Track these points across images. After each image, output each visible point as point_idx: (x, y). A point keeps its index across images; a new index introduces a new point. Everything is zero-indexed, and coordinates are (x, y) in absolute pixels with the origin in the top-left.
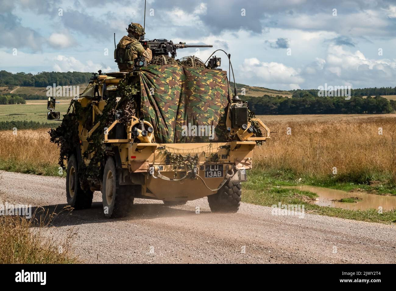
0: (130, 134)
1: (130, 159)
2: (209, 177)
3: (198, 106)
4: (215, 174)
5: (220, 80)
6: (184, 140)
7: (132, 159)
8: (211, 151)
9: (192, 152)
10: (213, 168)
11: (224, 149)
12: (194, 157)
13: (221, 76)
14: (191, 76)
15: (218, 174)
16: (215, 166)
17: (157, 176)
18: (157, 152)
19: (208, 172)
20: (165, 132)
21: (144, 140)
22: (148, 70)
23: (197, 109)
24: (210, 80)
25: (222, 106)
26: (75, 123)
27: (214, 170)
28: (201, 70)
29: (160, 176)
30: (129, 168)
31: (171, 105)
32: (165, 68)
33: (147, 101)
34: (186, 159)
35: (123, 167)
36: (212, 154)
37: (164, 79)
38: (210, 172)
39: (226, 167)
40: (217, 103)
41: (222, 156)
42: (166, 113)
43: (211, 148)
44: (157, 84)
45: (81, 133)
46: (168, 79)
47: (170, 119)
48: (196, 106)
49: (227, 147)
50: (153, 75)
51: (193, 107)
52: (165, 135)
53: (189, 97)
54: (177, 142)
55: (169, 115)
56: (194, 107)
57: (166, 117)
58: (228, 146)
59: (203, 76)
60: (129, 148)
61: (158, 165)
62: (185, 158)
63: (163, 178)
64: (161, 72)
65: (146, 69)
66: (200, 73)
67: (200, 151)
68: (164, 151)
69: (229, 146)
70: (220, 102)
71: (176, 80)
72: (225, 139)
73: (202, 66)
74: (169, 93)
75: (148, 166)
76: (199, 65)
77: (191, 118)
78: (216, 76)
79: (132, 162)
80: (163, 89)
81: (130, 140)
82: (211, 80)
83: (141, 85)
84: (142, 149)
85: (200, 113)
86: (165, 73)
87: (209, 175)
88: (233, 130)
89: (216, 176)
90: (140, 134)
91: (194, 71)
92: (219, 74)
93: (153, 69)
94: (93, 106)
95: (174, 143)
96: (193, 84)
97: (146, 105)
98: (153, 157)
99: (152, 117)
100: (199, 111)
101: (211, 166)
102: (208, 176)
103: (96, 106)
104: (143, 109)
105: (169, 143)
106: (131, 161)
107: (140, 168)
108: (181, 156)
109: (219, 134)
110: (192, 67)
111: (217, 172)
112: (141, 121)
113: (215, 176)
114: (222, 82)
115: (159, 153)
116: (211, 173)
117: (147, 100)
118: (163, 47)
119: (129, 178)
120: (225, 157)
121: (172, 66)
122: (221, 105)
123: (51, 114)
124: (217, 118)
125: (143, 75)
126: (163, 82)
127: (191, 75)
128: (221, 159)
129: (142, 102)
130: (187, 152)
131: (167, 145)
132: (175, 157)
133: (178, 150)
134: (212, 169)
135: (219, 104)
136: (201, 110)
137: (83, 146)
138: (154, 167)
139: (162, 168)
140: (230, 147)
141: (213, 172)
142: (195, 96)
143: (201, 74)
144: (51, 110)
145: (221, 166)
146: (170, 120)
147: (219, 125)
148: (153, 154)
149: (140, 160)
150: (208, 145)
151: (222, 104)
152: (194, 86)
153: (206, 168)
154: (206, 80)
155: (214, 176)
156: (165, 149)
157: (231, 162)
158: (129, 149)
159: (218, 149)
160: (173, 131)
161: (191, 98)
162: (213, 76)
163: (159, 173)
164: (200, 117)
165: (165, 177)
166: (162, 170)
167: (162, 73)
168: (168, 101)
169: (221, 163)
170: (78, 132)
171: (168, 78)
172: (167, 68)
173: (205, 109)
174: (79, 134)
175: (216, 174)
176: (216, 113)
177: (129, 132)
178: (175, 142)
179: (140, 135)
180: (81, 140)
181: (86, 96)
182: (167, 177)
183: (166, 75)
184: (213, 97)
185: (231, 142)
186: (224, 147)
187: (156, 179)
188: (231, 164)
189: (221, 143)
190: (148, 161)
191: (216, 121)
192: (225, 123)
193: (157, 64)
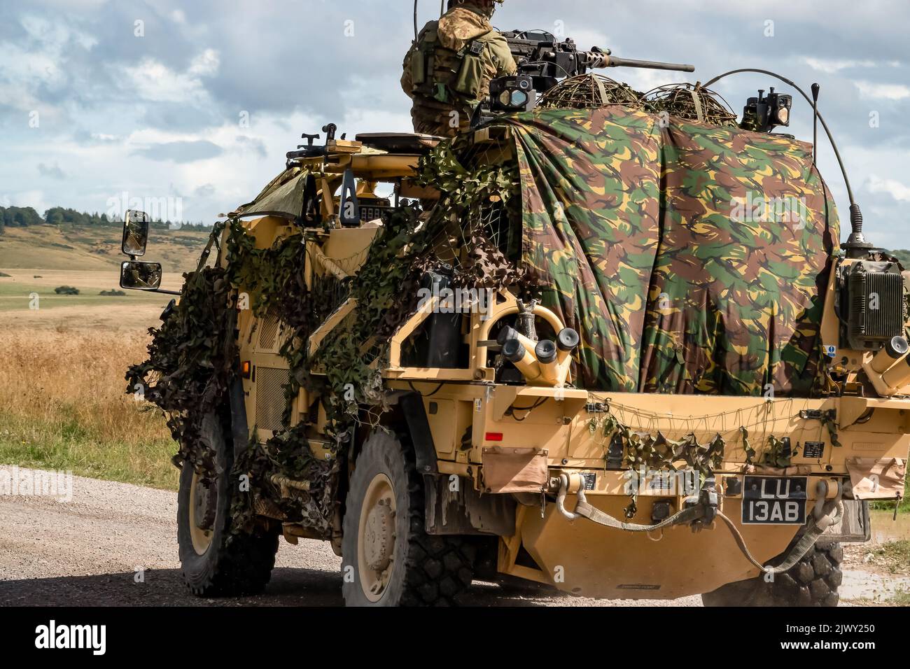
0: (484, 350)
1: (481, 442)
2: (755, 521)
3: (724, 259)
4: (777, 513)
5: (796, 174)
6: (671, 380)
7: (489, 444)
8: (769, 429)
9: (702, 427)
10: (771, 488)
11: (814, 423)
12: (707, 447)
13: (797, 158)
14: (694, 152)
15: (788, 511)
16: (779, 482)
17: (575, 512)
18: (579, 422)
19: (752, 503)
20: (613, 348)
21: (540, 372)
22: (545, 123)
23: (723, 269)
24: (764, 169)
25: (807, 266)
26: (227, 301)
27: (772, 497)
28: (728, 134)
29: (586, 509)
30: (475, 475)
31: (631, 251)
32: (606, 118)
33: (546, 232)
34: (680, 450)
35: (441, 471)
36: (771, 439)
37: (603, 156)
38: (758, 504)
39: (818, 489)
40: (791, 253)
41: (806, 447)
42: (610, 281)
43: (770, 417)
44: (580, 175)
45: (247, 337)
46: (616, 155)
47: (626, 301)
48: (717, 260)
49: (825, 416)
50: (564, 143)
51: (706, 261)
52: (610, 359)
53: (691, 224)
54: (648, 389)
55: (623, 288)
56: (710, 262)
57: (613, 296)
58: (827, 414)
59: (738, 155)
60: (477, 400)
61: (579, 470)
62: (677, 447)
63: (595, 519)
64: (591, 133)
65: (538, 118)
66: (726, 141)
67: (731, 425)
68: (605, 418)
69: (832, 413)
70: (800, 253)
71: (646, 163)
72: (818, 386)
73: (729, 119)
74: (623, 207)
75: (543, 473)
76: (718, 116)
77: (701, 301)
78: (782, 157)
79: (487, 453)
80: (600, 191)
81: (482, 373)
82: (769, 172)
83: (521, 172)
84: (530, 408)
85: (733, 285)
86: (604, 134)
87: (754, 515)
88: (844, 353)
89: (781, 519)
90: (527, 353)
91: (704, 136)
92: (791, 150)
93: (562, 119)
94: (308, 247)
95: (638, 391)
96: (704, 180)
97: (542, 246)
98: (564, 439)
99: (564, 292)
100: (727, 279)
101: (764, 481)
102: (751, 519)
103: (317, 247)
104: (531, 258)
105: (620, 389)
106: (483, 449)
107: (515, 478)
108: (661, 440)
109: (797, 367)
110: (698, 122)
111: (783, 502)
112: (524, 305)
113: (777, 520)
114: (803, 181)
115: (587, 427)
116: (763, 507)
117: (544, 226)
118: (546, 57)
119: (463, 508)
120: (814, 450)
121: (628, 114)
122: (803, 262)
123: (133, 268)
124: (790, 308)
125: (528, 138)
126: (601, 167)
127: (697, 148)
128: (799, 458)
129: (526, 233)
130: (685, 427)
131: (616, 398)
132: (640, 442)
133: (653, 417)
134: (766, 492)
135: (798, 259)
136: (735, 275)
137: (253, 380)
138: (567, 475)
139: (591, 479)
140: (835, 418)
141: (771, 502)
142: (714, 224)
143: (729, 145)
144: (133, 257)
145: (798, 483)
146: (627, 305)
147: (798, 336)
148: (564, 429)
149: (515, 449)
150: (757, 406)
151: (807, 259)
152: (711, 187)
153: (748, 487)
154: (749, 169)
155: (772, 519)
156: (608, 411)
157: (835, 470)
158: (476, 406)
159: (791, 423)
160: (635, 347)
161: (699, 228)
162: (773, 156)
163: (585, 500)
164: (731, 301)
165: (603, 514)
166: (592, 488)
167: (596, 137)
168: (619, 237)
169: (802, 470)
170: (236, 333)
171: (616, 152)
172: (610, 118)
173: (752, 271)
174: (242, 342)
175: (779, 511)
176: (788, 290)
177: (480, 344)
178: (642, 389)
179: (529, 358)
180: (249, 362)
181: (271, 210)
182: (608, 517)
183: (610, 142)
184: (777, 231)
185: (838, 399)
186: (812, 415)
187: (572, 520)
188: (834, 477)
189: (803, 401)
190: (544, 454)
191: (787, 318)
192: (818, 329)
193: (575, 105)
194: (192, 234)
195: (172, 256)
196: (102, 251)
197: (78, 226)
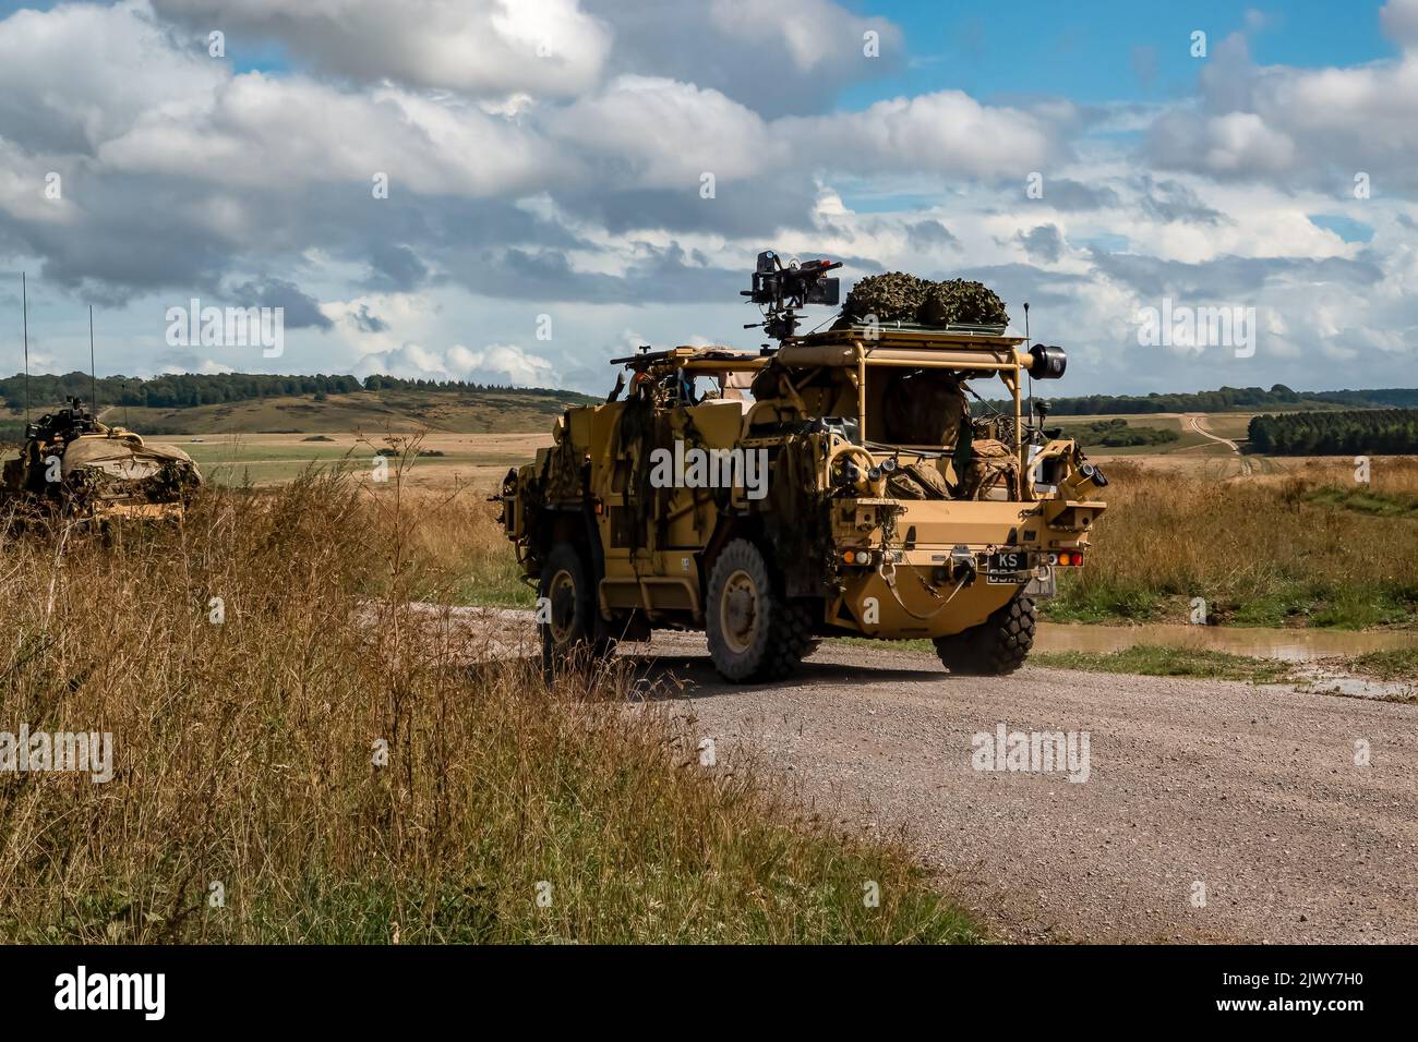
194: (503, 397)
195: (485, 418)
196: (419, 415)
197: (396, 392)
